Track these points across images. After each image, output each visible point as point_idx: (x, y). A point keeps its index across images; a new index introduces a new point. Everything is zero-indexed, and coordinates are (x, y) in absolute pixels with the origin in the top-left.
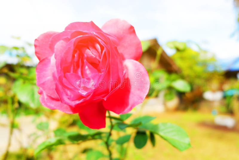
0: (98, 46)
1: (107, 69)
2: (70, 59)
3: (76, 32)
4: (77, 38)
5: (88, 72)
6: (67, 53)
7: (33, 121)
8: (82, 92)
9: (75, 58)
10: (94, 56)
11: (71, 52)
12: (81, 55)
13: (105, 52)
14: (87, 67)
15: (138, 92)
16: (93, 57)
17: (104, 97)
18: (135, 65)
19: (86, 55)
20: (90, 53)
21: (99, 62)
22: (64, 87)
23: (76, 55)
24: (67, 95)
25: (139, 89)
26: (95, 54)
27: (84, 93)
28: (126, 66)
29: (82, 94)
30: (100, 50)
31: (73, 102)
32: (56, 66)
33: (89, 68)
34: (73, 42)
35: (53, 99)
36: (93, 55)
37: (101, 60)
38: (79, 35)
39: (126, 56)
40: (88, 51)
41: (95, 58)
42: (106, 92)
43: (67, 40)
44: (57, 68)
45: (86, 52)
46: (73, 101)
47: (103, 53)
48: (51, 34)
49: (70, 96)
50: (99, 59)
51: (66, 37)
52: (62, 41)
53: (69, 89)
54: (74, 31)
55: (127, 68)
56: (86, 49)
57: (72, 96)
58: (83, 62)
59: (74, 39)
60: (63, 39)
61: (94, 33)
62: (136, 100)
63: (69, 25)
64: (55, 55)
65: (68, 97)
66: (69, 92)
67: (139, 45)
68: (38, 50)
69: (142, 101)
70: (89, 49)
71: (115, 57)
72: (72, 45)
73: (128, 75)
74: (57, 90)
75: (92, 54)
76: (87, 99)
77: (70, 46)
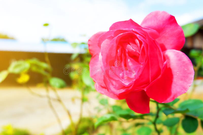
0: (137, 41)
1: (146, 62)
2: (114, 54)
3: (117, 31)
4: (118, 36)
5: (130, 64)
6: (111, 49)
7: (97, 97)
8: (125, 83)
9: (118, 53)
10: (135, 51)
11: (114, 48)
12: (123, 50)
13: (143, 46)
14: (129, 60)
15: (181, 82)
16: (133, 51)
17: (144, 88)
18: (177, 55)
19: (127, 50)
20: (131, 47)
21: (139, 54)
22: (110, 78)
23: (118, 51)
24: (113, 85)
25: (182, 80)
26: (135, 48)
27: (127, 84)
28: (167, 56)
29: (125, 85)
30: (139, 45)
31: (118, 91)
32: (103, 62)
33: (131, 61)
34: (115, 40)
35: (103, 87)
36: (133, 50)
37: (140, 53)
38: (120, 34)
39: (167, 46)
40: (128, 46)
41: (136, 52)
42: (147, 82)
43: (111, 38)
44: (104, 63)
45: (127, 48)
46: (118, 89)
47: (142, 47)
48: (100, 34)
49: (115, 86)
50: (139, 53)
51: (110, 36)
52: (107, 40)
53: (114, 80)
54: (115, 30)
55: (168, 58)
56: (127, 45)
57: (117, 85)
58: (125, 56)
59: (116, 38)
60: (108, 38)
61: (133, 30)
62: (179, 90)
63: (112, 25)
64: (102, 52)
65: (114, 86)
66: (114, 83)
67: (181, 33)
68: (91, 48)
69: (186, 92)
70: (130, 44)
71: (155, 49)
72: (115, 43)
73: (169, 65)
74: (105, 81)
75: (133, 48)
76: (130, 89)
77: (113, 44)
